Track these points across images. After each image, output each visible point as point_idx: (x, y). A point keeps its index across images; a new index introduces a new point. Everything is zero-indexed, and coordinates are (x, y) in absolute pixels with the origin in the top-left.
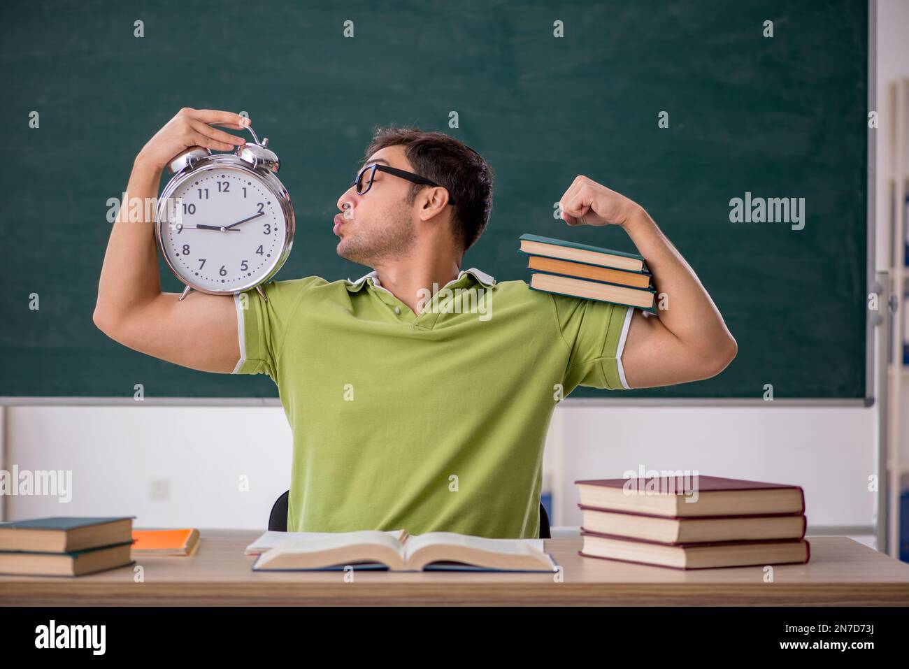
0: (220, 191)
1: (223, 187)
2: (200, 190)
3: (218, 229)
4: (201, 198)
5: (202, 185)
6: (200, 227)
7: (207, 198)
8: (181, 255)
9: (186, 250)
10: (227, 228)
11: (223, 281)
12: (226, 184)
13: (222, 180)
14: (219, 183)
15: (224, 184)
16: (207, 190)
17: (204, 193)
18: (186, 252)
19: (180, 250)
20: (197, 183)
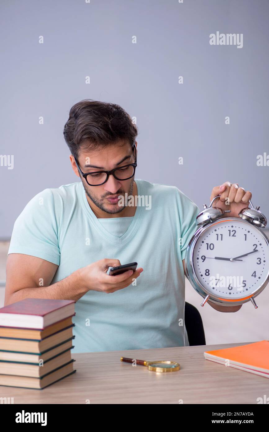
0: (230, 236)
1: (232, 233)
2: (217, 235)
3: (228, 260)
4: (217, 240)
5: (219, 232)
6: (216, 258)
7: (222, 240)
8: (204, 276)
9: (207, 272)
10: (235, 259)
11: (230, 293)
12: (234, 232)
13: (232, 229)
14: (230, 231)
15: (233, 231)
16: (222, 235)
17: (220, 237)
18: (207, 274)
19: (203, 273)
20: (216, 230)
